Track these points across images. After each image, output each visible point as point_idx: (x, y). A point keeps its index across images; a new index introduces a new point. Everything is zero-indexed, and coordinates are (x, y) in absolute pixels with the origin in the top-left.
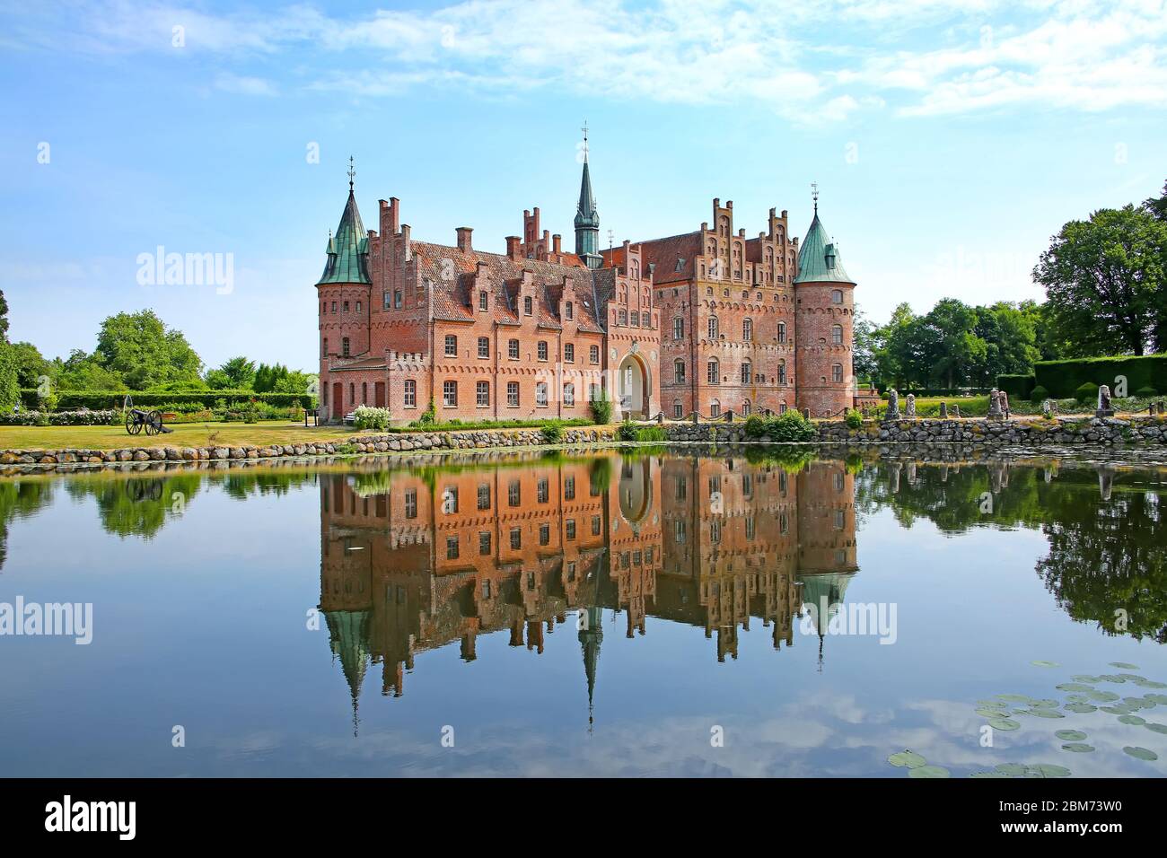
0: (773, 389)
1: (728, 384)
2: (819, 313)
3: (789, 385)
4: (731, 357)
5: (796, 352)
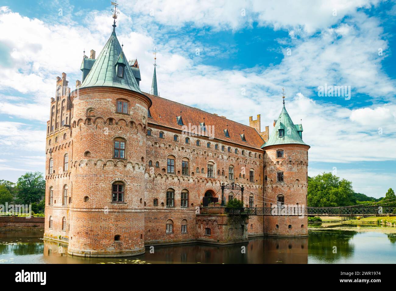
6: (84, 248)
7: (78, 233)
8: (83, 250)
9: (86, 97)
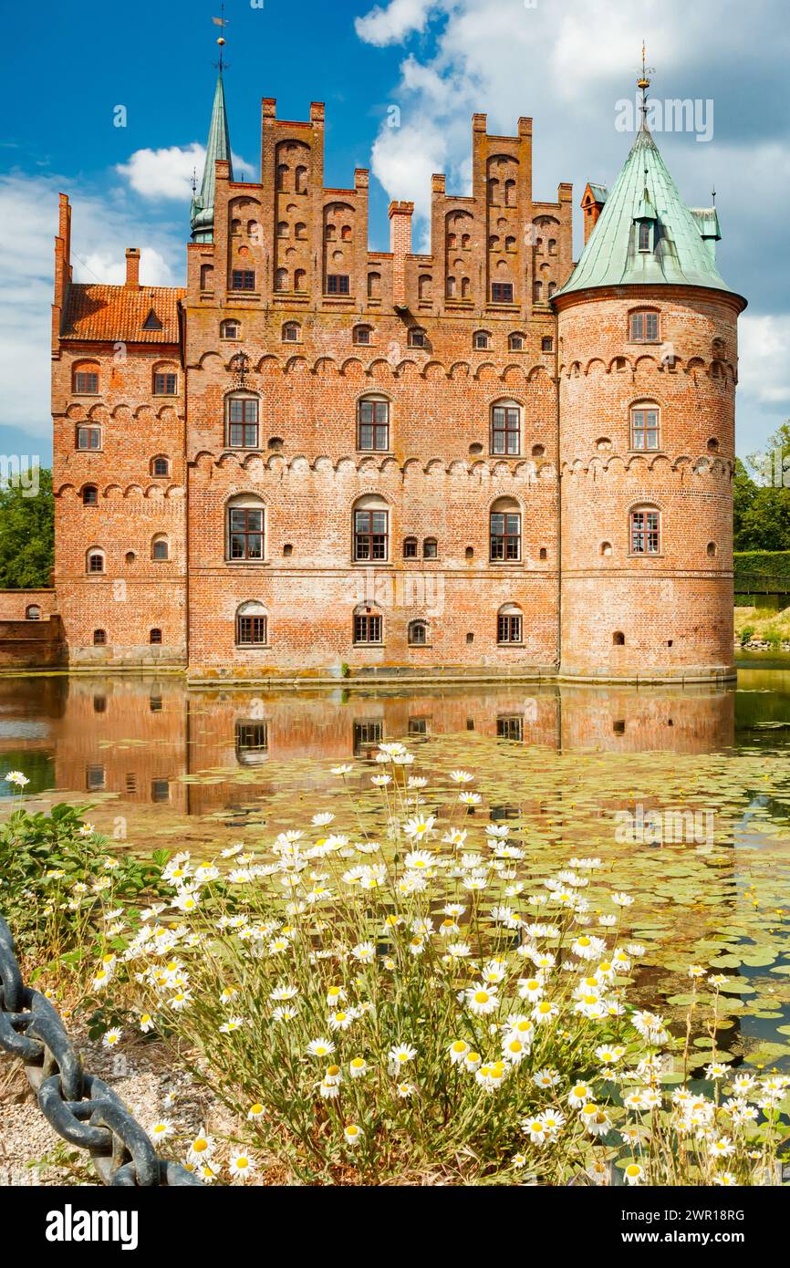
0: (470, 575)
1: (294, 560)
2: (598, 371)
3: (532, 564)
4: (312, 494)
5: (560, 477)
6: (711, 662)
7: (696, 630)
8: (709, 667)
9: (711, 310)
